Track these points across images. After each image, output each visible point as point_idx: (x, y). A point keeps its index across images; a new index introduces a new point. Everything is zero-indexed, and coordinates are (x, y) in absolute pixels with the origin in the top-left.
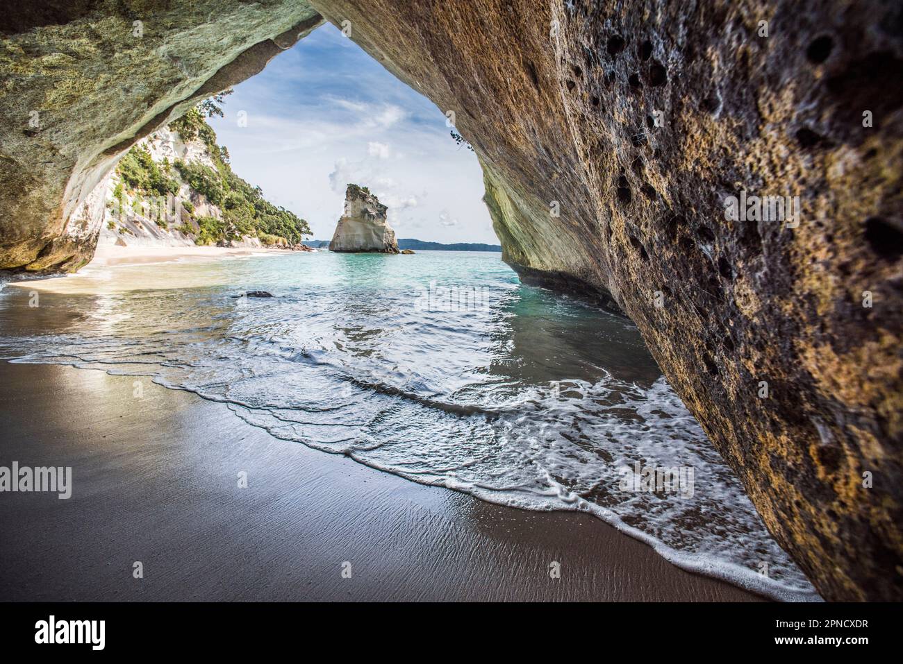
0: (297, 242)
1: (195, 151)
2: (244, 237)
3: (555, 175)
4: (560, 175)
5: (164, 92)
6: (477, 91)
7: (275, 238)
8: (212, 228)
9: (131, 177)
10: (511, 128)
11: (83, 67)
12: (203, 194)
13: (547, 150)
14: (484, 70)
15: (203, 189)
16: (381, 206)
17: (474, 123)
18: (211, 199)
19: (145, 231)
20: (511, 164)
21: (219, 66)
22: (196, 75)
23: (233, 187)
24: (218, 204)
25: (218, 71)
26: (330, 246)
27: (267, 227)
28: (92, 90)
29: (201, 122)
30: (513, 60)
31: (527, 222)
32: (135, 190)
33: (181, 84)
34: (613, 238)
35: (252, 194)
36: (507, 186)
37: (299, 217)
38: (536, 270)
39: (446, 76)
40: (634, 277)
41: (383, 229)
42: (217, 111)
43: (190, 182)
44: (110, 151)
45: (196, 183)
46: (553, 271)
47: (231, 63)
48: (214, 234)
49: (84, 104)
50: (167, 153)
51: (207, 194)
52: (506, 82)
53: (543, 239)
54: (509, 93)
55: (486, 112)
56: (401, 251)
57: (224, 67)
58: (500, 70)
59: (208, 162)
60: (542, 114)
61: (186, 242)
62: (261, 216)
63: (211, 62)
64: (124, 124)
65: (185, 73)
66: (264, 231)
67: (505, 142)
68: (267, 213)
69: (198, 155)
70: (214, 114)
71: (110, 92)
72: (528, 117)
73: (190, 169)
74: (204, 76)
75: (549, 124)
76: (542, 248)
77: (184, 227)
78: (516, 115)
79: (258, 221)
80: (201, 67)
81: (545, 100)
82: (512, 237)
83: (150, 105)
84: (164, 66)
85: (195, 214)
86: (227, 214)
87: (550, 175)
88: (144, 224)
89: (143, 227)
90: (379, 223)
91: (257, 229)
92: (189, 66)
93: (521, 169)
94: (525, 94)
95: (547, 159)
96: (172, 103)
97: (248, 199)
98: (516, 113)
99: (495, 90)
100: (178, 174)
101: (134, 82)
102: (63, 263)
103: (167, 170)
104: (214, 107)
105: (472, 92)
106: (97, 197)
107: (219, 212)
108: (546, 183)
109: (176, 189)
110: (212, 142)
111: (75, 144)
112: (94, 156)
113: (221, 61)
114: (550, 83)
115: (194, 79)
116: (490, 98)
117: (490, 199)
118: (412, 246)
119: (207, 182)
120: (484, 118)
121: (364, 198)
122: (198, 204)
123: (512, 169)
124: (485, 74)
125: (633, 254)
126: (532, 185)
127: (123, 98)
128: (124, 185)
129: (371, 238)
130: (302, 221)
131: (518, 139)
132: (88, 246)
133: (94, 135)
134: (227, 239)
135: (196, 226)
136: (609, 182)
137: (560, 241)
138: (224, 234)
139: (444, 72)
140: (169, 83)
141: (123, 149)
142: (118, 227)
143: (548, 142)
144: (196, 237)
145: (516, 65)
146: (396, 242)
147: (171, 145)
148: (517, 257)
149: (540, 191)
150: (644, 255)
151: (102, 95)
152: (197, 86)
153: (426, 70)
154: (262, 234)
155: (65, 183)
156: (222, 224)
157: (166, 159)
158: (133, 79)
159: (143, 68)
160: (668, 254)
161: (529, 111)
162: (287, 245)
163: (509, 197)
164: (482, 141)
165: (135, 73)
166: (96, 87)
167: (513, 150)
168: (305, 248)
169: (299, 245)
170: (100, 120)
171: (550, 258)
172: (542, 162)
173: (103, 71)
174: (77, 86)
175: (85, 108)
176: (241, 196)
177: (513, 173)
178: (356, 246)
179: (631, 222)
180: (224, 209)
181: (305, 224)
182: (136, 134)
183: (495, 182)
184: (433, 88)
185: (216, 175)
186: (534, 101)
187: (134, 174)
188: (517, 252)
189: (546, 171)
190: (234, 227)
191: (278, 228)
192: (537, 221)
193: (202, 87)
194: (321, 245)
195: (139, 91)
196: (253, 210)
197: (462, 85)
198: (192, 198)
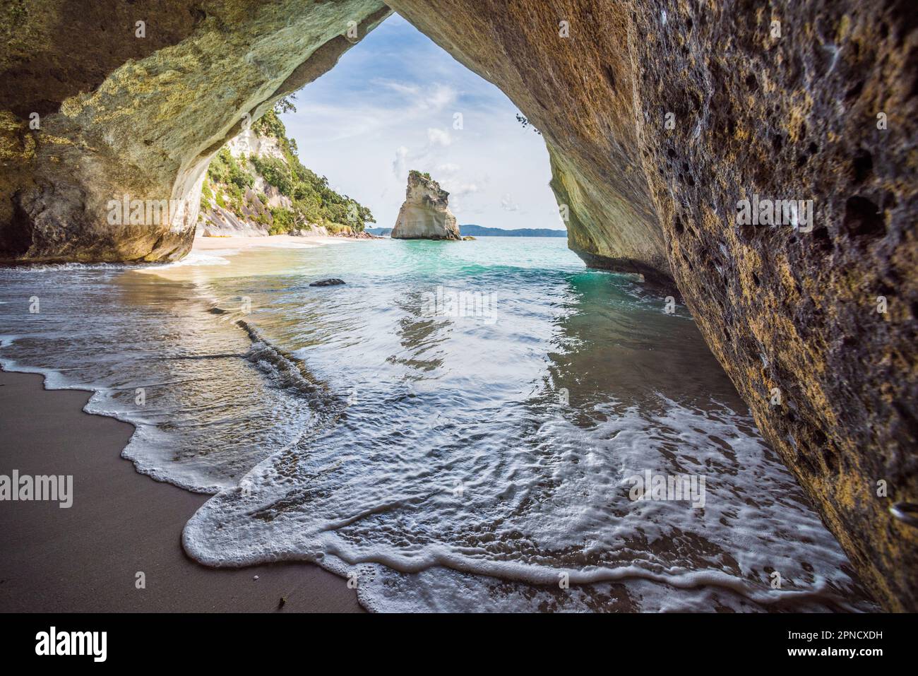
0: (361, 230)
1: (267, 145)
2: (312, 226)
3: (629, 168)
4: (634, 168)
5: (249, 95)
6: (551, 83)
7: (340, 226)
8: (284, 218)
9: (215, 172)
10: (585, 122)
11: (188, 80)
12: (275, 186)
13: (622, 146)
14: (559, 66)
15: (276, 181)
16: (443, 192)
17: (545, 114)
18: (282, 191)
19: (227, 222)
20: (583, 153)
21: (296, 65)
22: (276, 77)
23: (302, 178)
24: (288, 194)
25: (295, 71)
26: (393, 233)
27: (333, 216)
28: (193, 100)
29: (276, 118)
30: (590, 61)
31: (596, 207)
32: (218, 184)
33: (263, 86)
34: (673, 252)
35: (319, 184)
36: (576, 171)
37: (363, 206)
38: (605, 257)
39: (519, 68)
40: (686, 280)
41: (444, 216)
42: (291, 106)
43: (264, 175)
44: (205, 153)
45: (269, 176)
46: (623, 258)
47: (306, 61)
48: (285, 224)
49: (187, 113)
50: (244, 148)
51: (279, 186)
52: (581, 78)
53: (613, 226)
54: (585, 90)
55: (559, 104)
56: (462, 237)
57: (299, 66)
58: (575, 67)
59: (279, 155)
60: (618, 113)
61: (261, 232)
62: (327, 205)
63: (289, 62)
64: (217, 126)
65: (267, 75)
66: (330, 220)
67: (578, 133)
68: (333, 202)
69: (270, 149)
70: (288, 110)
71: (207, 100)
72: (603, 114)
73: (263, 162)
74: (283, 76)
75: (625, 123)
76: (611, 234)
77: (259, 218)
78: (592, 110)
79: (325, 210)
80: (280, 68)
81: (621, 101)
82: (579, 222)
83: (238, 108)
84: (249, 71)
85: (268, 205)
86: (296, 204)
87: (624, 168)
88: (226, 216)
89: (226, 219)
90: (440, 209)
91: (324, 218)
92: (270, 68)
93: (593, 159)
94: (601, 93)
95: (622, 154)
96: (255, 104)
97: (315, 189)
98: (591, 109)
99: (569, 85)
100: (254, 168)
101: (226, 88)
102: (170, 254)
103: (244, 165)
104: (288, 103)
105: (546, 85)
106: (195, 195)
107: (290, 203)
108: (620, 174)
109: (251, 182)
110: (282, 135)
111: (180, 148)
112: (193, 158)
113: (297, 61)
114: (627, 87)
115: (274, 80)
116: (565, 92)
117: (557, 185)
118: (474, 231)
119: (278, 174)
120: (557, 109)
121: (425, 184)
122: (271, 196)
123: (584, 158)
124: (560, 69)
125: (685, 266)
126: (604, 174)
127: (216, 104)
128: (209, 180)
129: (432, 225)
130: (366, 209)
131: (593, 132)
132: (187, 239)
133: (193, 139)
134: (297, 228)
135: (270, 216)
136: (670, 218)
137: (631, 228)
138: (293, 224)
139: (517, 65)
140: (254, 86)
141: (216, 150)
142: (205, 219)
143: (623, 139)
144: (269, 227)
145: (593, 66)
146: (457, 228)
147: (247, 140)
148: (585, 244)
149: (613, 180)
150: (691, 267)
151: (201, 102)
152: (276, 87)
153: (498, 61)
154: (329, 223)
155: (172, 184)
156: (292, 214)
157: (243, 154)
158: (225, 86)
159: (232, 75)
160: (702, 269)
161: (604, 109)
162: (351, 233)
163: (578, 182)
164: (553, 131)
165: (227, 80)
166: (197, 96)
167: (586, 140)
168: (368, 235)
169: (362, 232)
170: (199, 125)
171: (620, 245)
172: (616, 155)
173: (202, 81)
174: (182, 97)
175: (188, 116)
176: (309, 186)
177: (585, 162)
178: (417, 233)
179: (683, 246)
180: (294, 199)
181: (368, 211)
182: (226, 135)
183: (563, 166)
184: (503, 78)
185: (286, 167)
186: (610, 100)
187: (217, 169)
188: (585, 239)
189: (620, 163)
190: (303, 217)
191: (343, 217)
192: (607, 207)
193: (281, 86)
194: (383, 232)
195: (230, 97)
196: (320, 199)
197: (535, 77)
198: (265, 190)
